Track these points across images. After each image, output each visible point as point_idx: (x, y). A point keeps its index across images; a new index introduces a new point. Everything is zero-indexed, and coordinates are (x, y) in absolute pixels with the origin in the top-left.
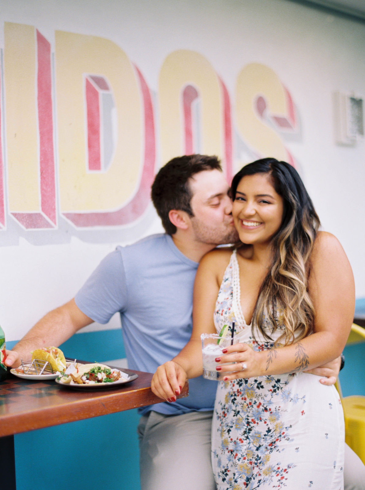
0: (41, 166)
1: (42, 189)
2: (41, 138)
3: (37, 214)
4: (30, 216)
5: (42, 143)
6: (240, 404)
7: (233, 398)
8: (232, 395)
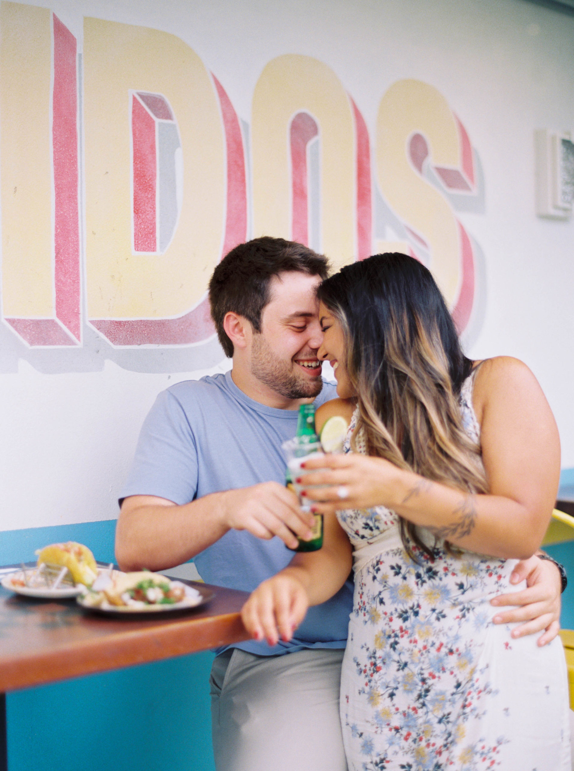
0: (56, 241)
1: (58, 280)
2: (58, 195)
3: (48, 321)
4: (37, 323)
5: (59, 204)
6: (406, 649)
7: (392, 640)
8: (389, 637)
